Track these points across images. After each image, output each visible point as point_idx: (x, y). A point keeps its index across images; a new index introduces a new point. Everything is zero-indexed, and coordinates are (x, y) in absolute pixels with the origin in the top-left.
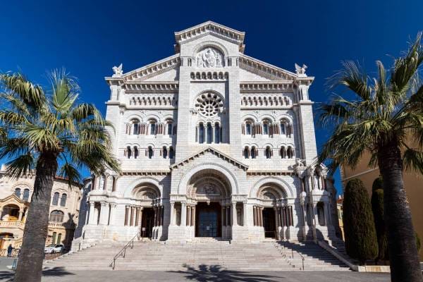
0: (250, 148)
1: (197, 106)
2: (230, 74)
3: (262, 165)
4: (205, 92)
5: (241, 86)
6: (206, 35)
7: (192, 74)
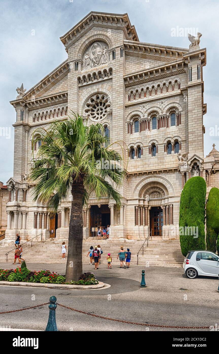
0: (135, 147)
1: (87, 111)
2: (114, 69)
3: (146, 164)
4: (93, 95)
5: (125, 80)
6: (90, 29)
7: (79, 79)
